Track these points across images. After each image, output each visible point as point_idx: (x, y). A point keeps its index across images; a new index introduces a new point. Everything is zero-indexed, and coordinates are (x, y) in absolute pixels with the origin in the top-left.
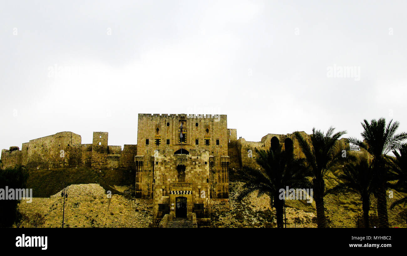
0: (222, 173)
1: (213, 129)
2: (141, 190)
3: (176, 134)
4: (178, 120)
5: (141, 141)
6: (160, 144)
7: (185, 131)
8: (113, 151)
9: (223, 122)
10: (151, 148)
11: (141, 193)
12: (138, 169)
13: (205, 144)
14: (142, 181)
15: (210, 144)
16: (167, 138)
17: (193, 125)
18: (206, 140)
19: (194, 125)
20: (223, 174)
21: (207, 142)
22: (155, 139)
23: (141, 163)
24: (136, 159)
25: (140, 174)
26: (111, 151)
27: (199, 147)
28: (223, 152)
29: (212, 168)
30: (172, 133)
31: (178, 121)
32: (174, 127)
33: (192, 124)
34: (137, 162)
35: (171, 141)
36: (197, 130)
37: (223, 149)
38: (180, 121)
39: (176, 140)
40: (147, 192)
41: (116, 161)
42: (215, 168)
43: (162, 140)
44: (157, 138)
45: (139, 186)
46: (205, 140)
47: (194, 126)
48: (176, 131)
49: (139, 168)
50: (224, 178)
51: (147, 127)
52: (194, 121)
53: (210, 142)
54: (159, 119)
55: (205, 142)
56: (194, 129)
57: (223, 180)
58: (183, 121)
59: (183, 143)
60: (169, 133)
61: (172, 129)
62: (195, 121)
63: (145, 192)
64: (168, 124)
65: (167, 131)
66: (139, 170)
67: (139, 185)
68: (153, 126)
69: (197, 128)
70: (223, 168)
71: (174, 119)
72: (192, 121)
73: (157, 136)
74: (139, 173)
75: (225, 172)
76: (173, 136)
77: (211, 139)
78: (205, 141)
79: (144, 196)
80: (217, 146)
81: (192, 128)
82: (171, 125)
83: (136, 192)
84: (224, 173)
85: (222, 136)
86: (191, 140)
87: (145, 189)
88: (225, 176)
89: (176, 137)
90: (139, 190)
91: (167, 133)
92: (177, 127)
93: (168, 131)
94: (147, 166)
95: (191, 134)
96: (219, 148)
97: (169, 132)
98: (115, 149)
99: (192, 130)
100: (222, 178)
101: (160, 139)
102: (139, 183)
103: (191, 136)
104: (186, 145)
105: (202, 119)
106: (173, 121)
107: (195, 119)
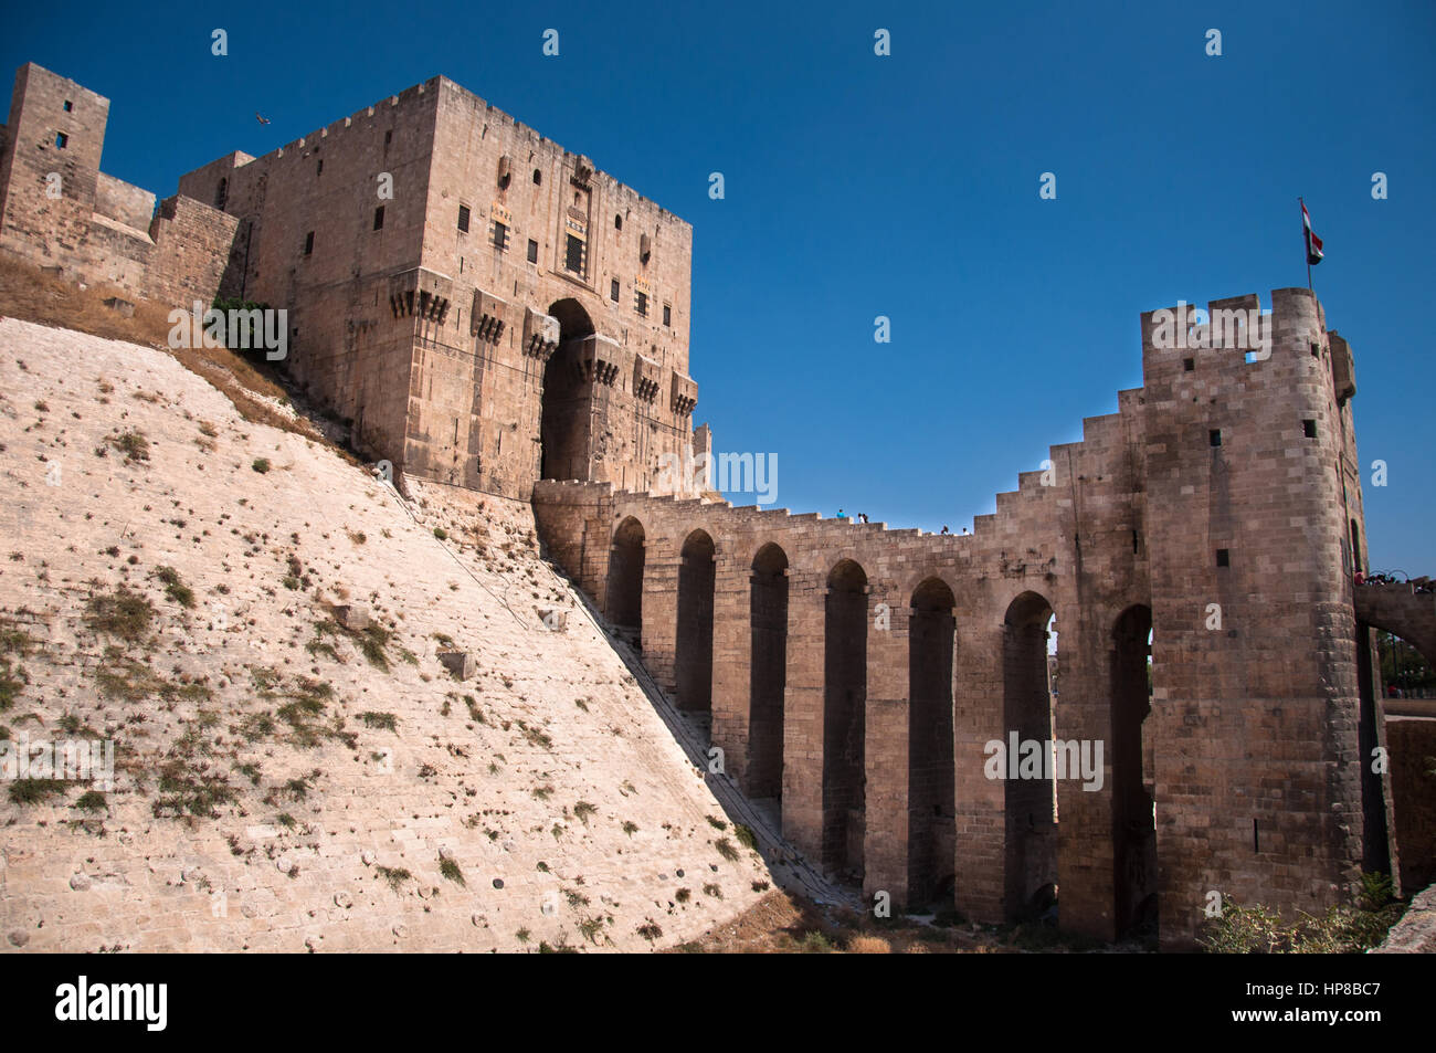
0: (672, 438)
1: (659, 262)
2: (427, 438)
3: (558, 229)
4: (567, 173)
5: (442, 204)
6: (507, 248)
7: (583, 230)
8: (113, 206)
9: (682, 248)
10: (476, 251)
11: (426, 451)
12: (423, 336)
13: (635, 308)
14: (434, 396)
15: (649, 315)
16: (530, 233)
17: (609, 218)
18: (639, 293)
19: (614, 220)
20: (674, 442)
21: (642, 304)
22: (492, 221)
23: (439, 309)
24: (425, 284)
25: (428, 361)
26: (105, 201)
27: (622, 313)
28: (678, 356)
29: (647, 408)
30: (548, 221)
31: (567, 179)
32: (555, 199)
33: (606, 213)
34: (425, 295)
35: (541, 251)
36: (618, 245)
37: (679, 348)
38: (571, 181)
39: (556, 254)
40: (450, 454)
41: (132, 258)
42: (656, 411)
43: (513, 231)
44: (500, 220)
45: (422, 417)
46: (636, 292)
47: (611, 223)
48: (559, 218)
49: (427, 330)
51: (469, 150)
52: (611, 203)
53: (648, 306)
54: (509, 139)
55: (635, 300)
56: (609, 236)
58: (579, 185)
59: (573, 274)
60: (536, 215)
61: (546, 202)
62: (615, 204)
63: (441, 449)
64: (537, 177)
65: (534, 204)
66: (426, 339)
67: (419, 414)
68: (490, 160)
69: (618, 236)
70: (675, 419)
71: (556, 163)
72: (607, 201)
73: (501, 208)
74: (424, 355)
75: (680, 437)
76: (548, 231)
77: (651, 296)
78: (637, 296)
79: (437, 469)
80: (665, 328)
81: (605, 230)
82: (545, 185)
83: (410, 444)
84: (677, 439)
85: (679, 297)
86: (598, 275)
87: (442, 436)
89: (557, 243)
90: (417, 436)
91: (533, 213)
92: (562, 203)
93: (536, 206)
94: (454, 331)
95: (600, 249)
96: (670, 340)
97: (539, 209)
98: (125, 198)
99: (605, 238)
101: (509, 230)
102: (422, 403)
103: (599, 258)
104: (585, 287)
105: (634, 209)
106: (552, 173)
107: (615, 198)
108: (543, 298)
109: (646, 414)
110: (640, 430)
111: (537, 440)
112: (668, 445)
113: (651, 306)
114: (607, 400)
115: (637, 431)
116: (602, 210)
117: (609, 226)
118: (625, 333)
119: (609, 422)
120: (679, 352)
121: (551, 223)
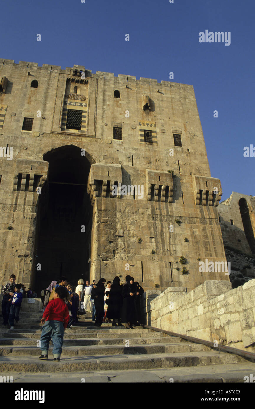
0: (202, 227)
1: (163, 110)
3: (54, 107)
4: (64, 77)
7: (84, 104)
9: (185, 98)
13: (141, 140)
15: (156, 142)
16: (25, 114)
17: (107, 93)
18: (145, 131)
19: (112, 93)
20: (204, 229)
21: (148, 137)
27: (126, 146)
28: (197, 165)
29: (167, 208)
30: (45, 104)
31: (63, 80)
32: (52, 92)
33: (104, 91)
35: (36, 124)
36: (118, 106)
37: (196, 159)
38: (69, 81)
39: (52, 122)
42: (177, 208)
43: (8, 116)
46: (141, 130)
47: (109, 96)
48: (55, 101)
50: (210, 240)
52: (109, 85)
53: (156, 137)
55: (141, 135)
56: (108, 103)
57: (207, 249)
58: (77, 82)
59: (75, 131)
60: (32, 103)
61: (43, 95)
62: (113, 86)
64: (35, 84)
65: (30, 98)
69: (118, 102)
70: (201, 211)
71: (53, 74)
72: (104, 85)
75: (211, 224)
76: (44, 110)
77: (158, 130)
78: (143, 133)
80: (179, 149)
81: (104, 100)
82: (42, 87)
84: (208, 226)
85: (188, 127)
86: (99, 126)
88: (212, 234)
89: (54, 114)
91: (29, 103)
92: (59, 93)
93: (33, 99)
95: (99, 111)
96: (183, 155)
97: (36, 100)
99: (104, 105)
100: (202, 240)
101: (4, 116)
103: (99, 117)
104: (84, 136)
105: (132, 85)
106: (49, 80)
107: (112, 82)
108: (37, 150)
109: (164, 212)
110: (159, 227)
111: (26, 256)
112: (197, 233)
113: (159, 137)
114: (115, 209)
115: (155, 228)
116: (100, 90)
117: (107, 98)
118: (131, 158)
119: (118, 226)
120: (196, 161)
121: (48, 105)
